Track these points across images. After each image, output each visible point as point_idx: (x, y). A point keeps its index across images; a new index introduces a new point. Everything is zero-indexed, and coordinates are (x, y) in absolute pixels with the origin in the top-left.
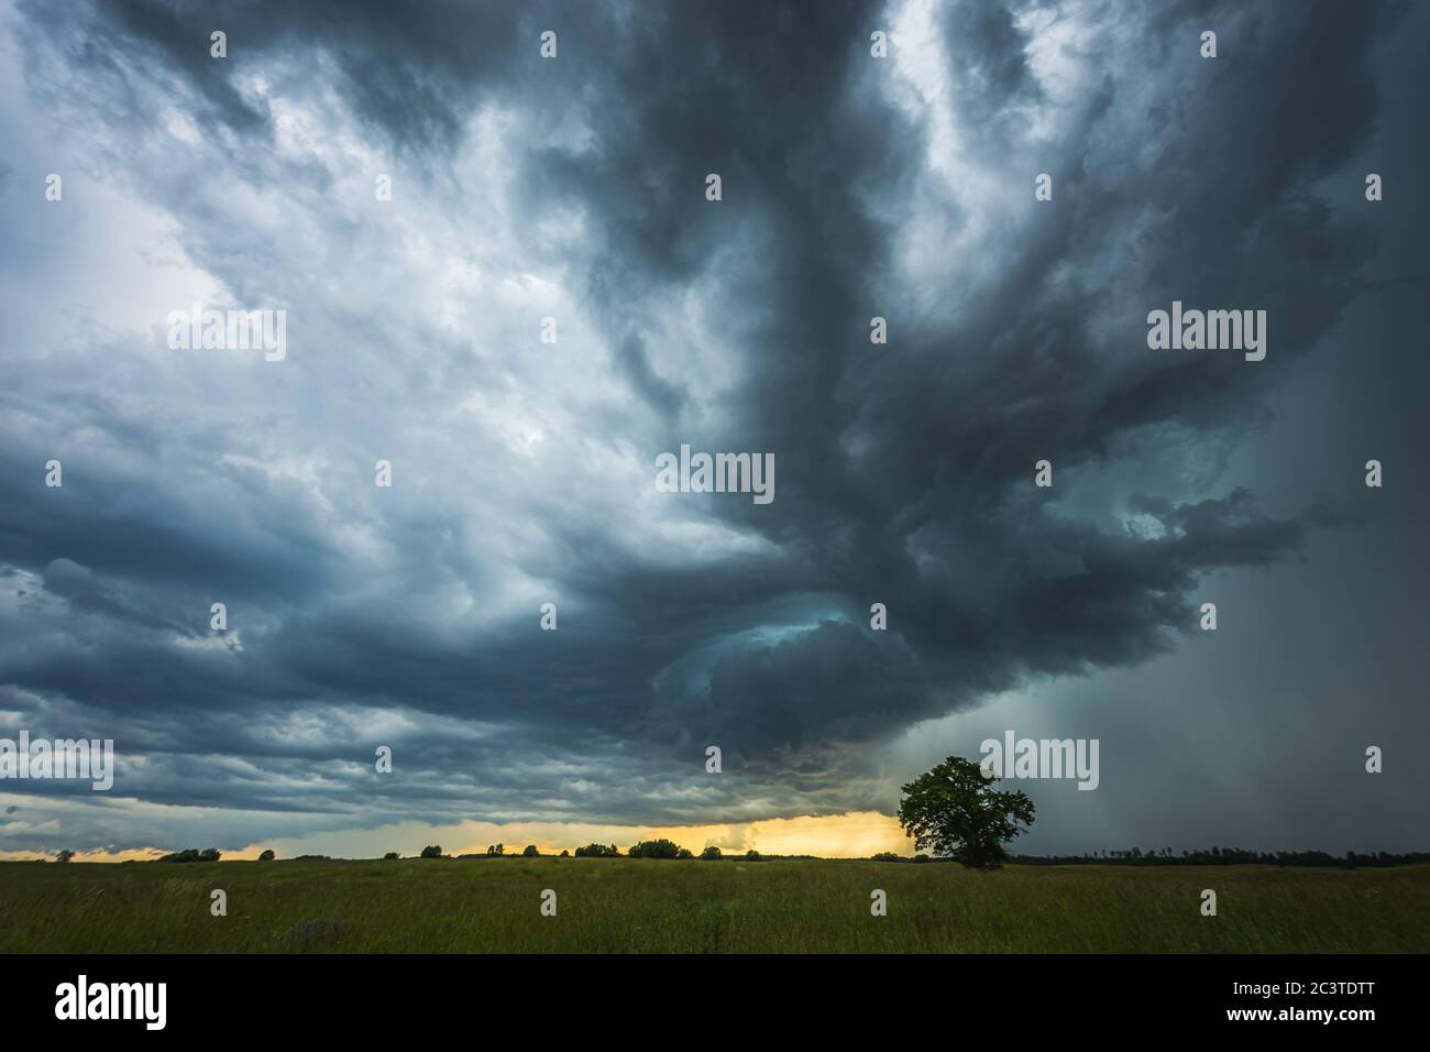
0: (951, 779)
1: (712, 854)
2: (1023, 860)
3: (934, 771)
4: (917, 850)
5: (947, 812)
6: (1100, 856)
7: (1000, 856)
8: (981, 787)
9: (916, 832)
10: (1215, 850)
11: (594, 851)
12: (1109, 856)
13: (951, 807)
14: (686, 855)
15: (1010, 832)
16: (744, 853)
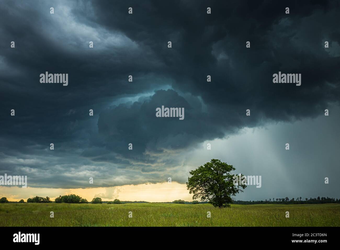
0: (213, 169)
1: (97, 201)
3: (206, 165)
4: (193, 198)
5: (209, 183)
6: (272, 200)
7: (230, 201)
8: (225, 172)
9: (194, 192)
10: (319, 198)
11: (37, 200)
12: (275, 200)
13: (211, 181)
14: (84, 202)
15: (235, 191)
16: (113, 200)
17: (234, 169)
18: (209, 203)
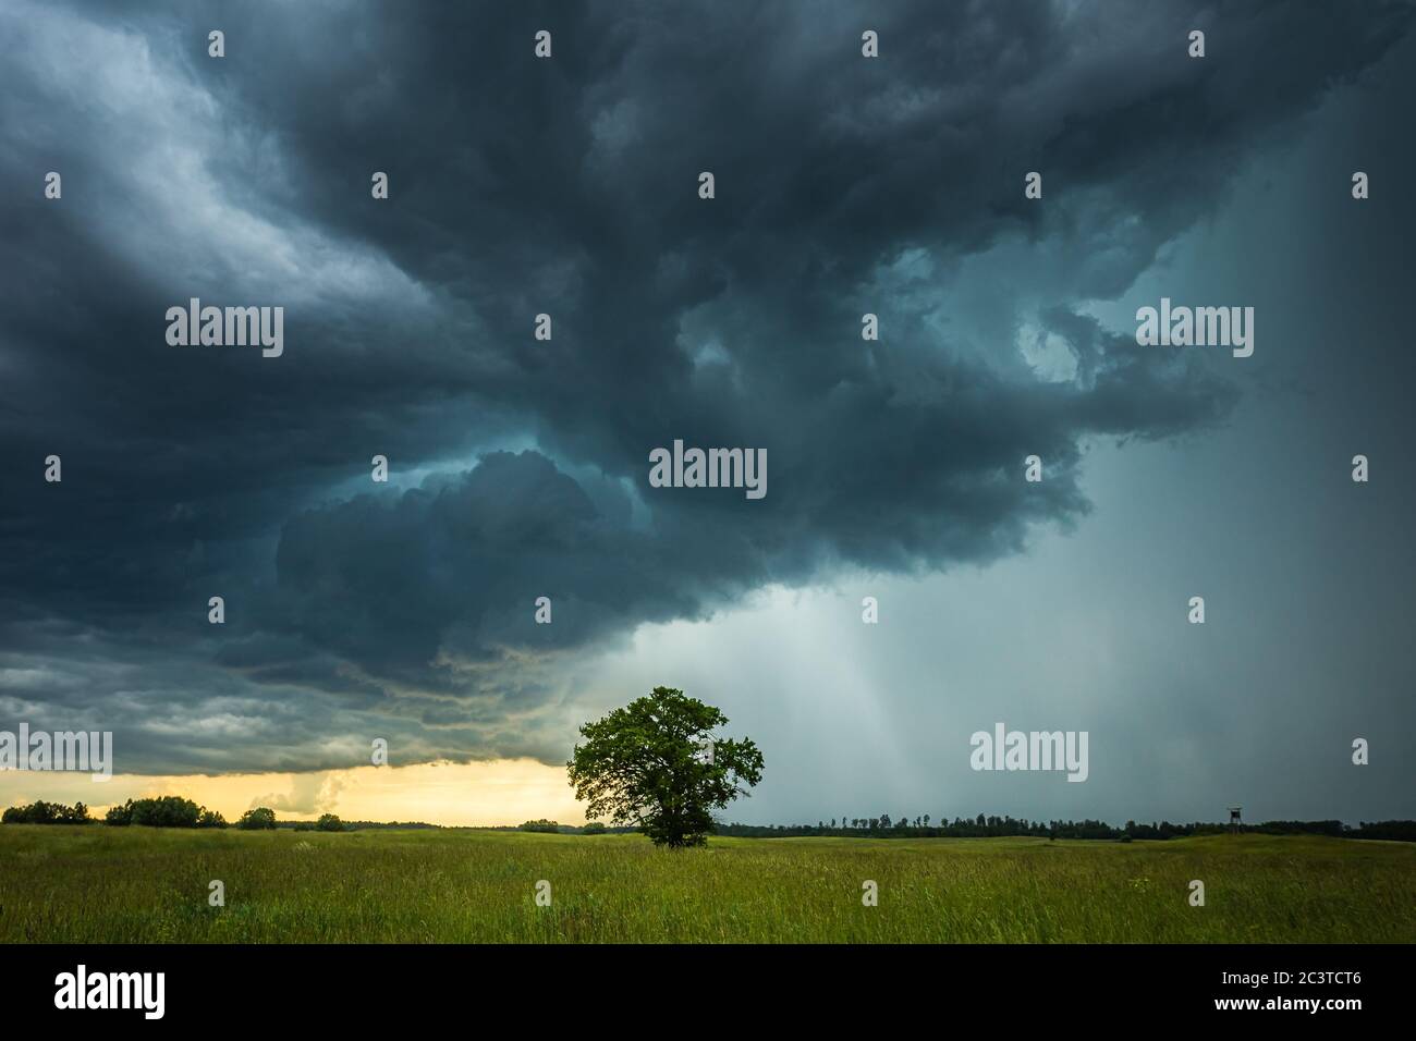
0: (655, 719)
1: (259, 820)
2: (738, 831)
3: (635, 708)
4: (588, 815)
5: (642, 765)
6: (839, 825)
7: (706, 825)
8: (695, 732)
9: (591, 794)
10: (981, 819)
11: (41, 814)
12: (849, 825)
13: (649, 759)
14: (213, 821)
15: (723, 794)
16: (315, 818)
17: (724, 721)
18: (639, 830)
